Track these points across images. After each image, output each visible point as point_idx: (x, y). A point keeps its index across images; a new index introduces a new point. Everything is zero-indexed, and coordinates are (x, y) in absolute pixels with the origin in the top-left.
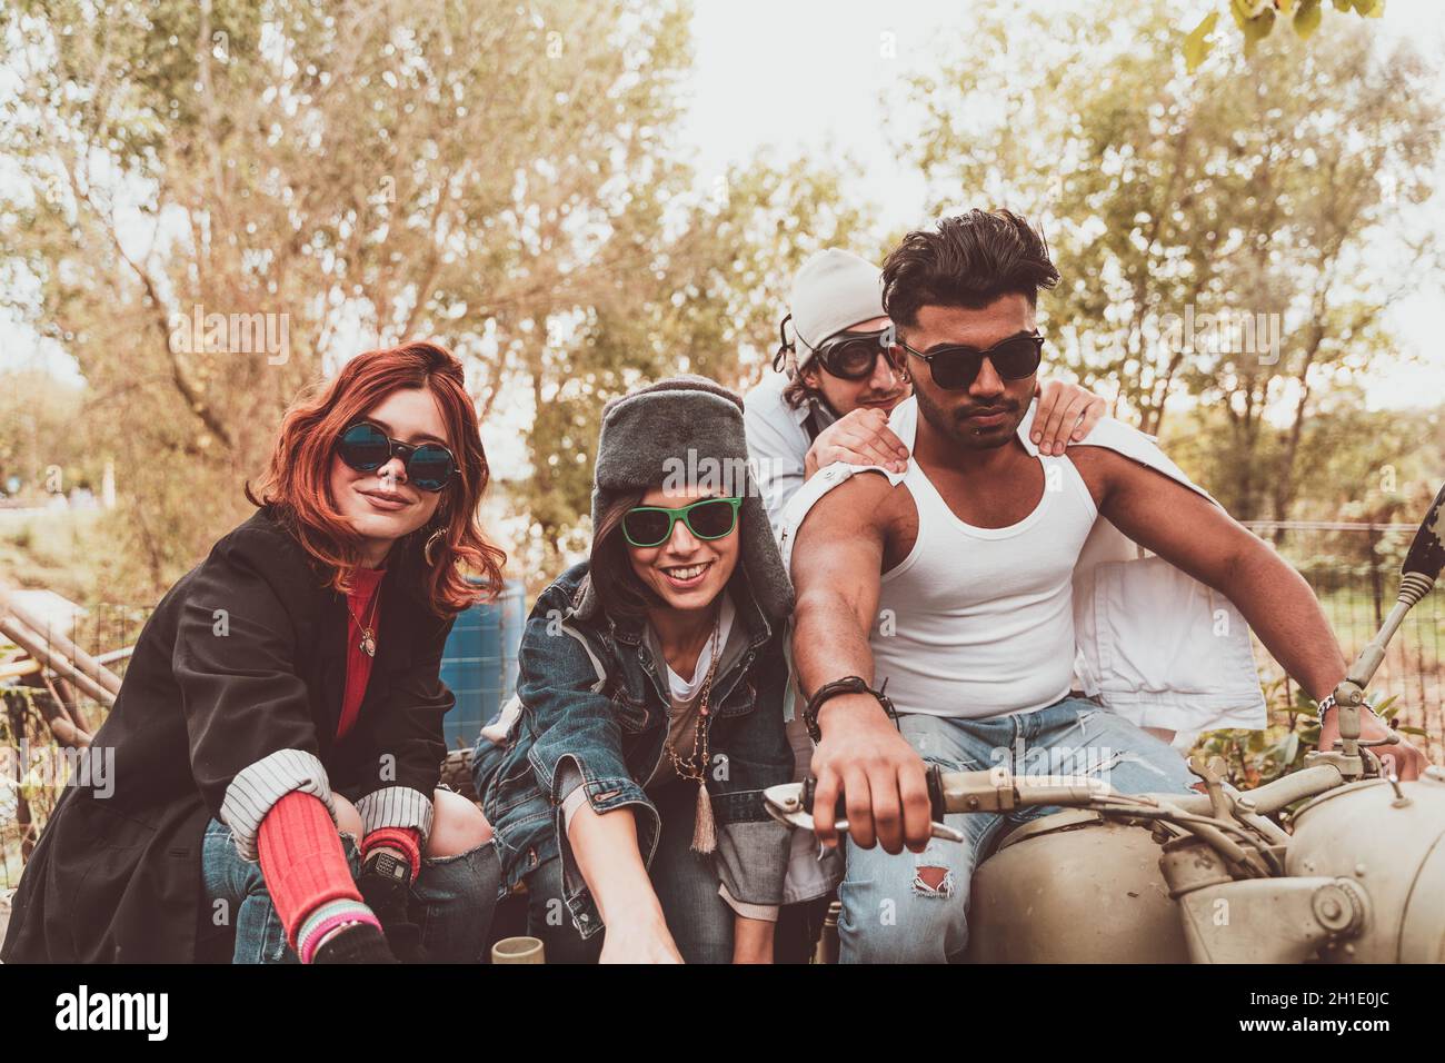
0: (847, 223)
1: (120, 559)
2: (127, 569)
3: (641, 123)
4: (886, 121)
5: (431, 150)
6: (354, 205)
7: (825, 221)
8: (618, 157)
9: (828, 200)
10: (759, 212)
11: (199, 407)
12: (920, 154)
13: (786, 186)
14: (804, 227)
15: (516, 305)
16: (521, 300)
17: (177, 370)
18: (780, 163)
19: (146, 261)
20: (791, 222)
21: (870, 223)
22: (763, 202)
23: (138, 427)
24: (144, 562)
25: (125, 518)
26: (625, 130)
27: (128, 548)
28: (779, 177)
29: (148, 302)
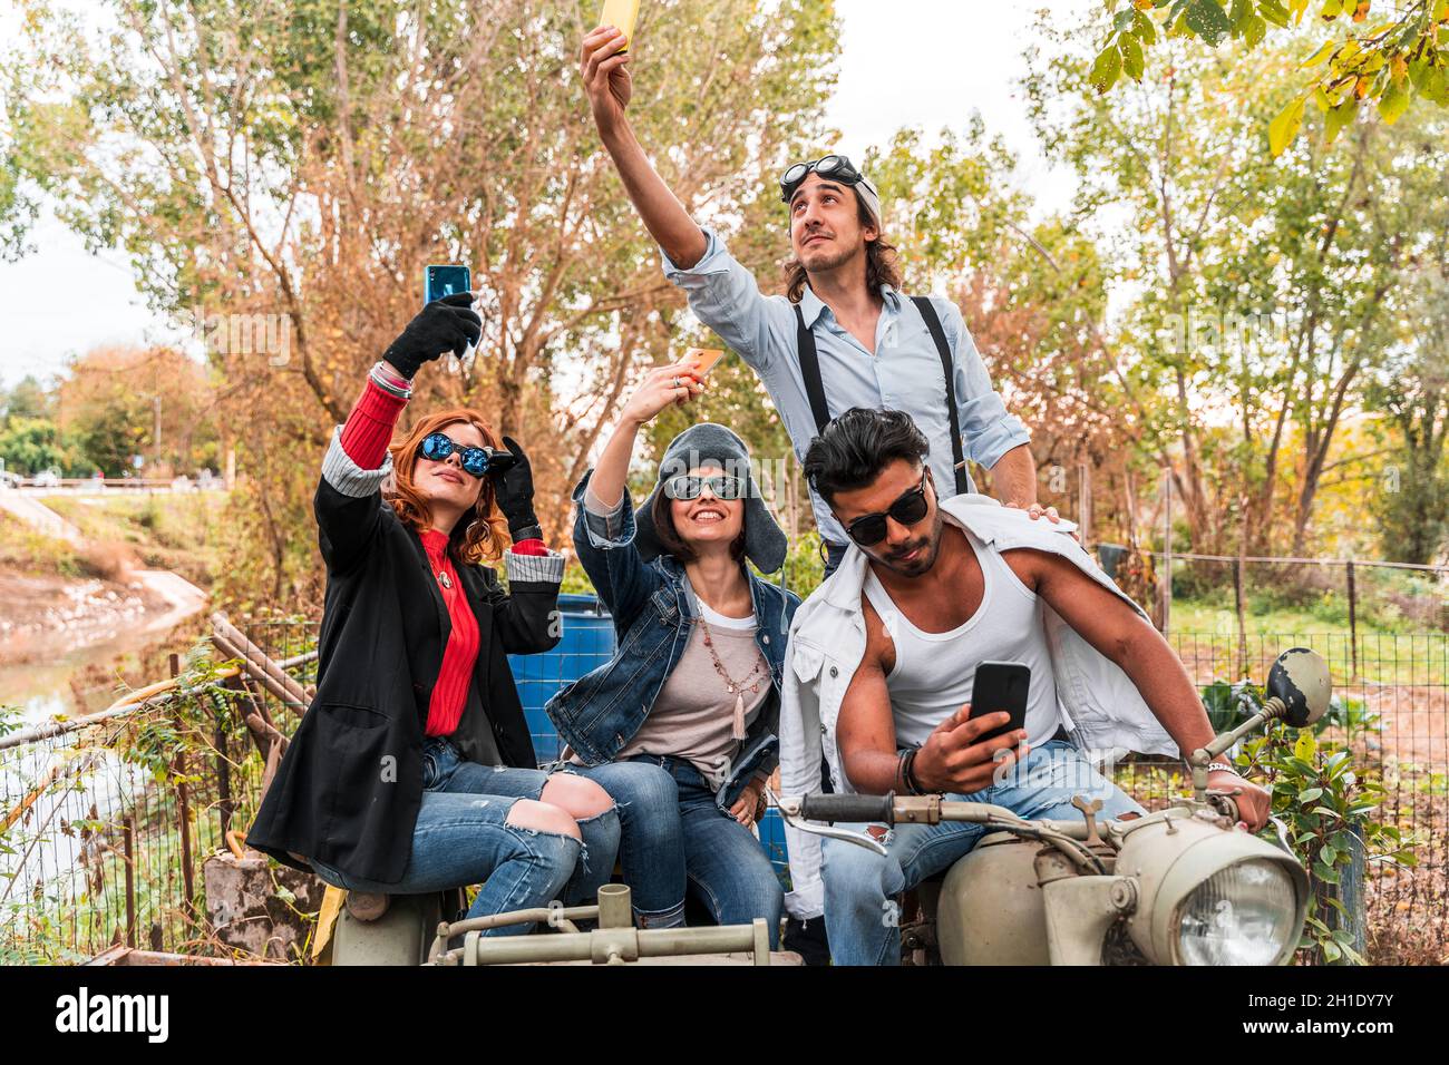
0: (994, 217)
1: (247, 545)
2: (252, 556)
3: (777, 110)
4: (1037, 110)
5: (561, 139)
6: (482, 195)
7: (970, 214)
8: (753, 142)
9: (974, 191)
10: (900, 203)
11: (327, 400)
12: (1072, 145)
13: (928, 177)
14: (947, 221)
15: (642, 302)
16: (647, 298)
17: (308, 362)
18: (922, 151)
19: (278, 250)
20: (933, 214)
21: (1018, 216)
22: (905, 193)
23: (269, 417)
24: (269, 549)
25: (253, 505)
26: (761, 115)
27: (254, 536)
28: (921, 167)
29: (281, 293)
